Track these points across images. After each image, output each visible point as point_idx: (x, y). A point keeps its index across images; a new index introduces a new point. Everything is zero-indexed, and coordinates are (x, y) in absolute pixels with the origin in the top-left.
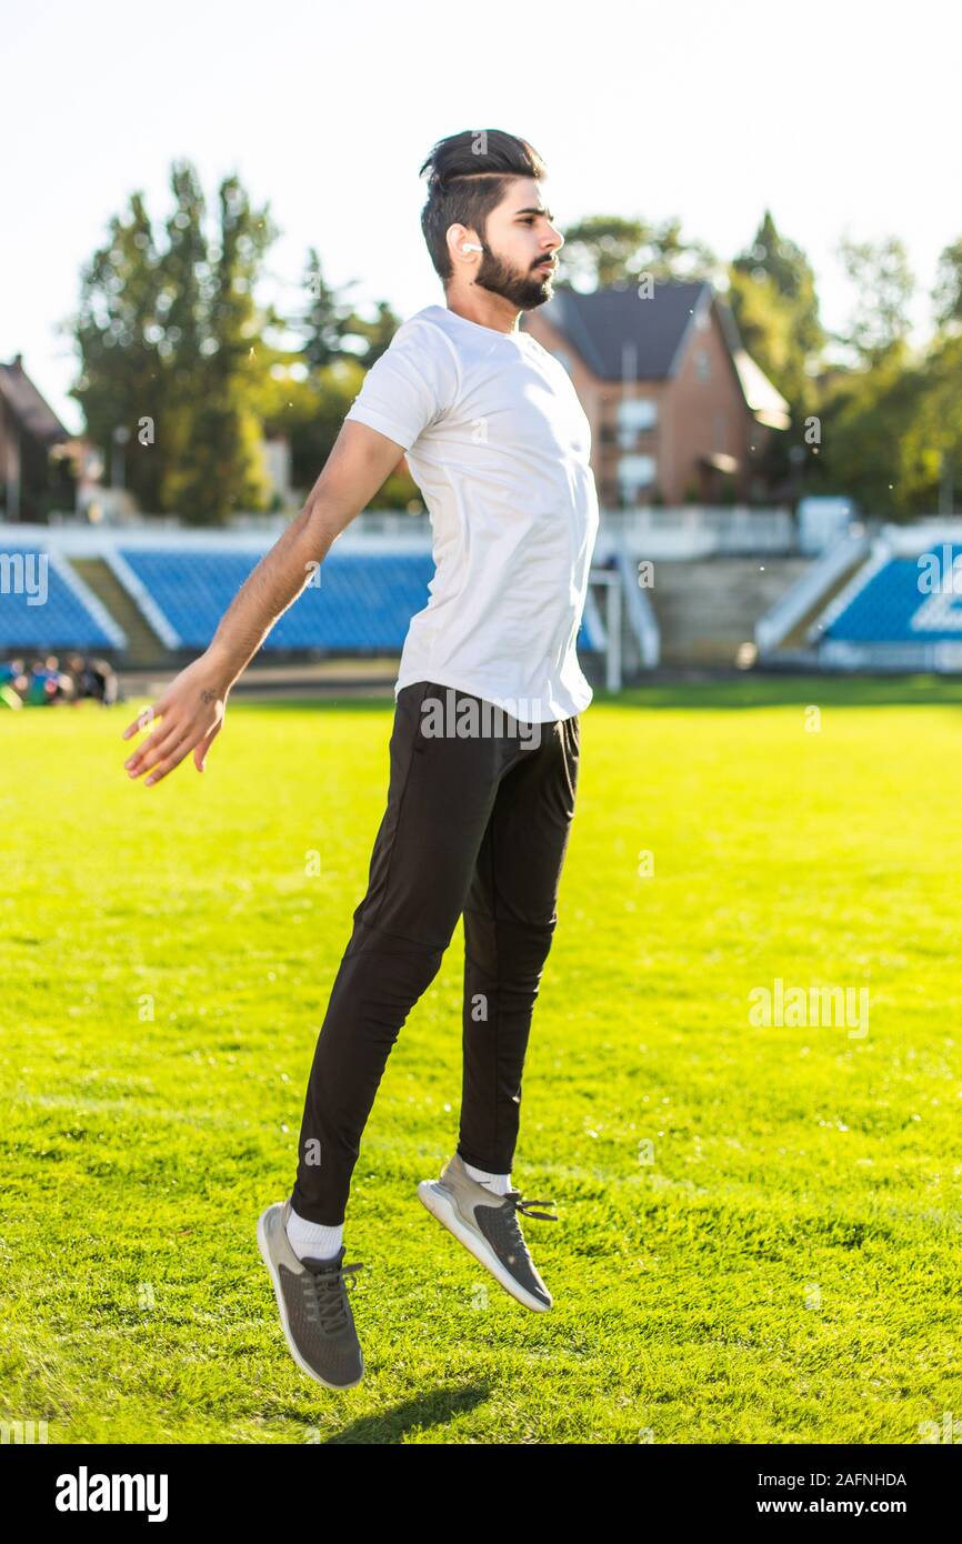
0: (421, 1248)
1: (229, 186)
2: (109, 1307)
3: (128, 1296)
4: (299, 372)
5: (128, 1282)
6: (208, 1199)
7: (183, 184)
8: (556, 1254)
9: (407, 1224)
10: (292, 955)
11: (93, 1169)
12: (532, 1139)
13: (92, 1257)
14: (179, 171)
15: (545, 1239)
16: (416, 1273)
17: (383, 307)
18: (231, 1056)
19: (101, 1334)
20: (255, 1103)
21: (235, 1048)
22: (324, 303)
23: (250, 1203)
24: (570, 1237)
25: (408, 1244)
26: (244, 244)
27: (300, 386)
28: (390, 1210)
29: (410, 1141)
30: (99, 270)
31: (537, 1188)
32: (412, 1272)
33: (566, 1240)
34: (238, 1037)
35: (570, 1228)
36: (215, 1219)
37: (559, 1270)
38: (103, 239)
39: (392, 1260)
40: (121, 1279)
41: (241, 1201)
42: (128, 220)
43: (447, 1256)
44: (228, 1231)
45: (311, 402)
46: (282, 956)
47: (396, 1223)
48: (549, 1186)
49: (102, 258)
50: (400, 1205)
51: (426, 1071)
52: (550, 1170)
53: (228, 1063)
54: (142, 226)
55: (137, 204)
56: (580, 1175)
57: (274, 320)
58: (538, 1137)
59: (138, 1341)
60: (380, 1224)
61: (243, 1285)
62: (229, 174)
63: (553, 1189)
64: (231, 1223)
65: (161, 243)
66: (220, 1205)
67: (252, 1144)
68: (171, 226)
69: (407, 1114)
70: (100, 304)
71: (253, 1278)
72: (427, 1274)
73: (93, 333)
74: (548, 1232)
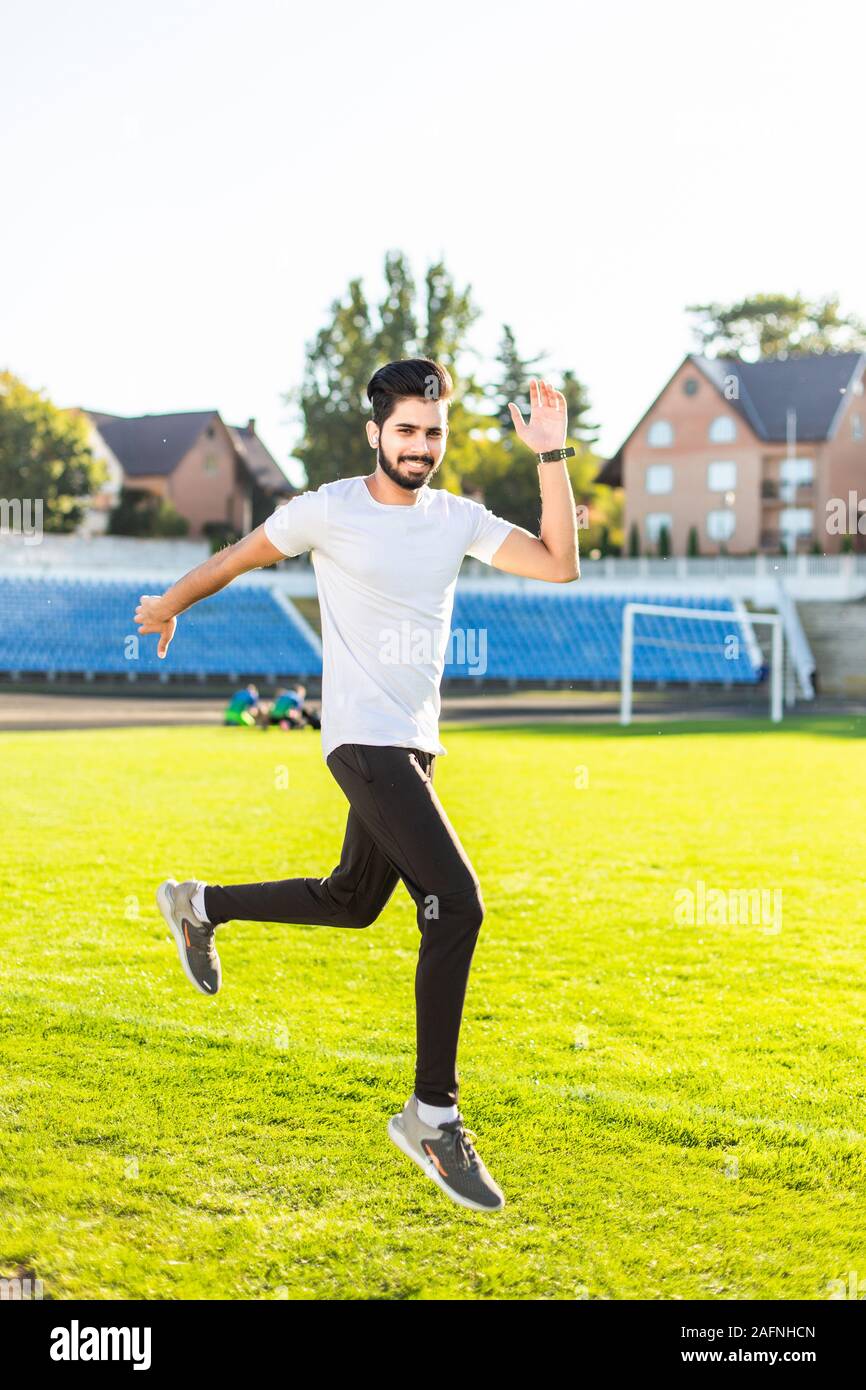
0: (660, 1178)
1: (435, 272)
2: (417, 1211)
3: (431, 1204)
4: (494, 434)
5: (429, 1194)
6: (483, 1134)
7: (395, 272)
8: (770, 1186)
9: (645, 1159)
10: (524, 944)
11: (387, 1108)
12: (743, 1097)
13: (398, 1174)
14: (394, 259)
15: (760, 1174)
16: (658, 1197)
17: (568, 376)
18: (485, 1024)
19: (413, 1230)
20: (509, 1061)
21: (487, 1018)
22: (516, 374)
23: (517, 1139)
24: (781, 1175)
25: (649, 1174)
26: (448, 323)
27: (495, 446)
28: (631, 1148)
29: (641, 1096)
30: (322, 348)
31: (751, 1135)
32: (655, 1196)
33: (778, 1176)
34: (488, 1009)
35: (781, 1167)
36: (491, 1149)
37: (774, 1199)
38: (326, 321)
39: (638, 1186)
40: (423, 1191)
41: (510, 1136)
42: (348, 303)
43: (681, 1185)
44: (502, 1159)
45: (505, 460)
46: (515, 944)
47: (638, 1158)
48: (760, 1134)
49: (325, 336)
50: (639, 1144)
51: (649, 1041)
52: (759, 1122)
53: (483, 1029)
54: (360, 309)
55: (355, 289)
56: (783, 1127)
57: (472, 389)
58: (747, 1097)
59: (444, 1237)
60: (623, 1158)
61: (521, 1199)
62: (435, 262)
63: (763, 1137)
64: (503, 1153)
65: (376, 324)
66: (494, 1139)
67: (513, 1093)
68: (384, 309)
69: (637, 1075)
70: (323, 375)
71: (527, 1195)
72: (667, 1197)
73: (315, 400)
74: (762, 1169)
